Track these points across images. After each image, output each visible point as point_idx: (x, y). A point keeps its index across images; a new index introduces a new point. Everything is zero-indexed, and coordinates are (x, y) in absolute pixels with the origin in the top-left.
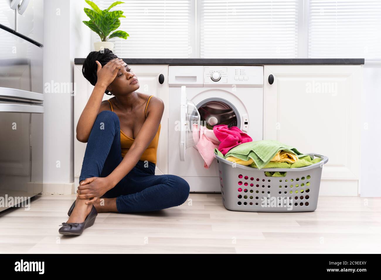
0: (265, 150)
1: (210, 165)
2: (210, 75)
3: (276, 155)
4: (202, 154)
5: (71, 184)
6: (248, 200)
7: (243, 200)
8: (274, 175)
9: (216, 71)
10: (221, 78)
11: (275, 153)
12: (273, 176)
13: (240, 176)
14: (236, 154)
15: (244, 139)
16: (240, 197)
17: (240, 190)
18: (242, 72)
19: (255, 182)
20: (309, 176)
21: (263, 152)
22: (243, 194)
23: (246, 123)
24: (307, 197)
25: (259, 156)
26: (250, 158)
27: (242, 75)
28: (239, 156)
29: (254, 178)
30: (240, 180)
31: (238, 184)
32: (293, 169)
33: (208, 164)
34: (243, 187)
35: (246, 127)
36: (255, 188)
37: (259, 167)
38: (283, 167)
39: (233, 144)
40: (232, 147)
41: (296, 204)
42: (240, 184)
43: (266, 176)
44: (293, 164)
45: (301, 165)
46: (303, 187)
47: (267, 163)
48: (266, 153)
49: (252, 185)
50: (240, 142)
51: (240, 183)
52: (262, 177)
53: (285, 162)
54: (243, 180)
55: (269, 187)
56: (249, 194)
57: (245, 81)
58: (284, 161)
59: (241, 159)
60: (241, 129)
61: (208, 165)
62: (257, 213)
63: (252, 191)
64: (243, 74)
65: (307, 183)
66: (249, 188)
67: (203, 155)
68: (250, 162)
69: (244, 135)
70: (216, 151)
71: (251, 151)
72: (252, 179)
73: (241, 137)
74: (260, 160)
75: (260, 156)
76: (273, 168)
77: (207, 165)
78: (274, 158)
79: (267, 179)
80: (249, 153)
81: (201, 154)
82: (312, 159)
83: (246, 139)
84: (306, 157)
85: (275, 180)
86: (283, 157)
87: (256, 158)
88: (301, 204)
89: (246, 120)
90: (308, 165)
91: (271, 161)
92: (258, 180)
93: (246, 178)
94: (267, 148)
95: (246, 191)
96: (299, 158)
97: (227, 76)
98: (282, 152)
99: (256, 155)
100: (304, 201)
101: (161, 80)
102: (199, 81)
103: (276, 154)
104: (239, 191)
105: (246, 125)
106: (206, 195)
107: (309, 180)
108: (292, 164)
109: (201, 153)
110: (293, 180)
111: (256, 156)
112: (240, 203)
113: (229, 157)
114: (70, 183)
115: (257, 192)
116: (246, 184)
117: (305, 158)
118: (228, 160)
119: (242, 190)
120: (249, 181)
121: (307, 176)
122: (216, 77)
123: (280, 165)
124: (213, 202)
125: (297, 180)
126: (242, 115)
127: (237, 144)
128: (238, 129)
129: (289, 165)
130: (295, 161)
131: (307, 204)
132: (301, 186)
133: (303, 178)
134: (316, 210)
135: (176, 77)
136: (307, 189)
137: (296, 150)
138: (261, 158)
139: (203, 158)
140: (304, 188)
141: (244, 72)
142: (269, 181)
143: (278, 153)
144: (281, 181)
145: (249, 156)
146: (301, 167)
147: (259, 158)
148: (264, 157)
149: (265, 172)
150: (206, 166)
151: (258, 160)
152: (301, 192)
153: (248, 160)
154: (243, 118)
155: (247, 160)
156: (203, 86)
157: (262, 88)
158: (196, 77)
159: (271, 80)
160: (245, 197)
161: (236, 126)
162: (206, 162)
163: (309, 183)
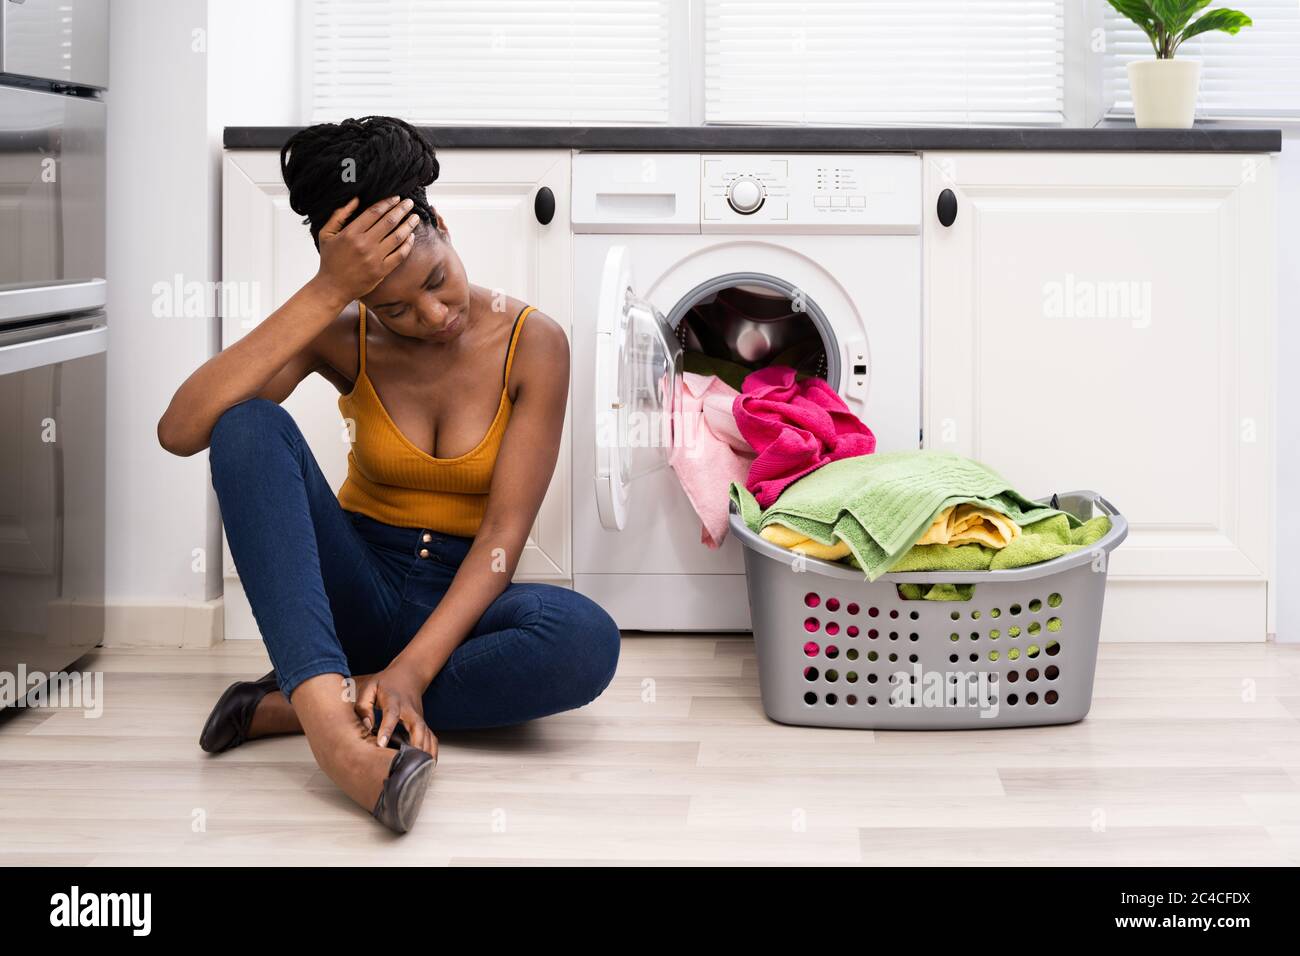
0: (895, 507)
1: (721, 541)
2: (724, 191)
3: (934, 524)
4: (692, 496)
6: (841, 688)
7: (822, 687)
8: (930, 595)
9: (746, 176)
10: (764, 200)
11: (930, 517)
12: (925, 597)
13: (811, 599)
14: (795, 517)
15: (844, 441)
16: (812, 674)
17: (811, 649)
18: (843, 182)
19: (863, 621)
20: (1056, 596)
21: (886, 513)
22: (822, 663)
23: (860, 370)
24: (1052, 673)
25: (869, 530)
26: (838, 540)
27: (843, 188)
28: (805, 524)
29: (860, 606)
30: (811, 612)
31: (804, 628)
32: (998, 573)
33: (714, 534)
34: (823, 638)
35: (860, 384)
36: (863, 643)
37: (872, 572)
38: (958, 565)
39: (799, 466)
40: (797, 475)
41: (1013, 699)
42: (811, 626)
43: (903, 597)
44: (999, 550)
45: (1027, 559)
46: (1036, 635)
47: (904, 554)
48: (897, 517)
49: (854, 631)
50: (831, 452)
51: (812, 624)
52: (889, 601)
53: (971, 544)
54: (824, 615)
55: (914, 637)
56: (842, 664)
57: (853, 211)
58: (968, 542)
59: (812, 536)
60: (841, 394)
61: (712, 536)
62: (872, 733)
63: (853, 654)
64: (846, 185)
65: (1052, 619)
66: (842, 641)
67: (695, 500)
68: (837, 552)
69: (847, 422)
70: (735, 492)
71: (844, 513)
72: (853, 609)
73: (833, 431)
74: (877, 549)
75: (874, 533)
76: (925, 571)
77: (710, 536)
78: (926, 535)
79: (906, 608)
80: (838, 521)
81: (689, 495)
82: (1074, 525)
83: (853, 437)
84: (1054, 520)
85: (934, 614)
86: (965, 527)
87: (861, 537)
88: (1032, 698)
89: (860, 358)
90: (1051, 555)
91: (916, 545)
92: (874, 612)
93: (833, 605)
94: (901, 498)
95: (832, 653)
96: (1023, 527)
97: (788, 195)
98: (960, 510)
99: (861, 527)
100: (1042, 685)
101: (544, 209)
102: (685, 213)
103: (931, 522)
104: (807, 652)
105: (860, 377)
107: (1056, 610)
108: (995, 551)
109: (690, 492)
110: (998, 610)
111: (859, 532)
112: (811, 698)
113: (772, 525)
115: (873, 656)
116: (832, 627)
117: (1048, 524)
118: (768, 539)
119: (817, 650)
120: (842, 618)
121: (1051, 596)
122: (746, 195)
123: (952, 558)
125: (1015, 610)
126: (847, 341)
127: (816, 462)
128: (828, 392)
129: (985, 558)
130: (1004, 541)
131: (1052, 697)
132: (1030, 631)
133: (1035, 604)
134: (1090, 716)
135: (600, 197)
136: (1053, 644)
137: (1016, 494)
138: (876, 538)
139: (697, 510)
140: (1042, 640)
141: (850, 179)
142: (914, 616)
143: (943, 519)
144: (955, 617)
145: (837, 532)
146: (1027, 565)
147: (869, 539)
148: (887, 536)
149: (898, 585)
150: (707, 540)
151: (867, 547)
152: (1030, 653)
153: (835, 544)
154: (847, 348)
155: (830, 543)
156: (700, 230)
157: (918, 238)
158: (672, 198)
159: (947, 210)
160: (831, 676)
161: (825, 378)
163: (1058, 622)
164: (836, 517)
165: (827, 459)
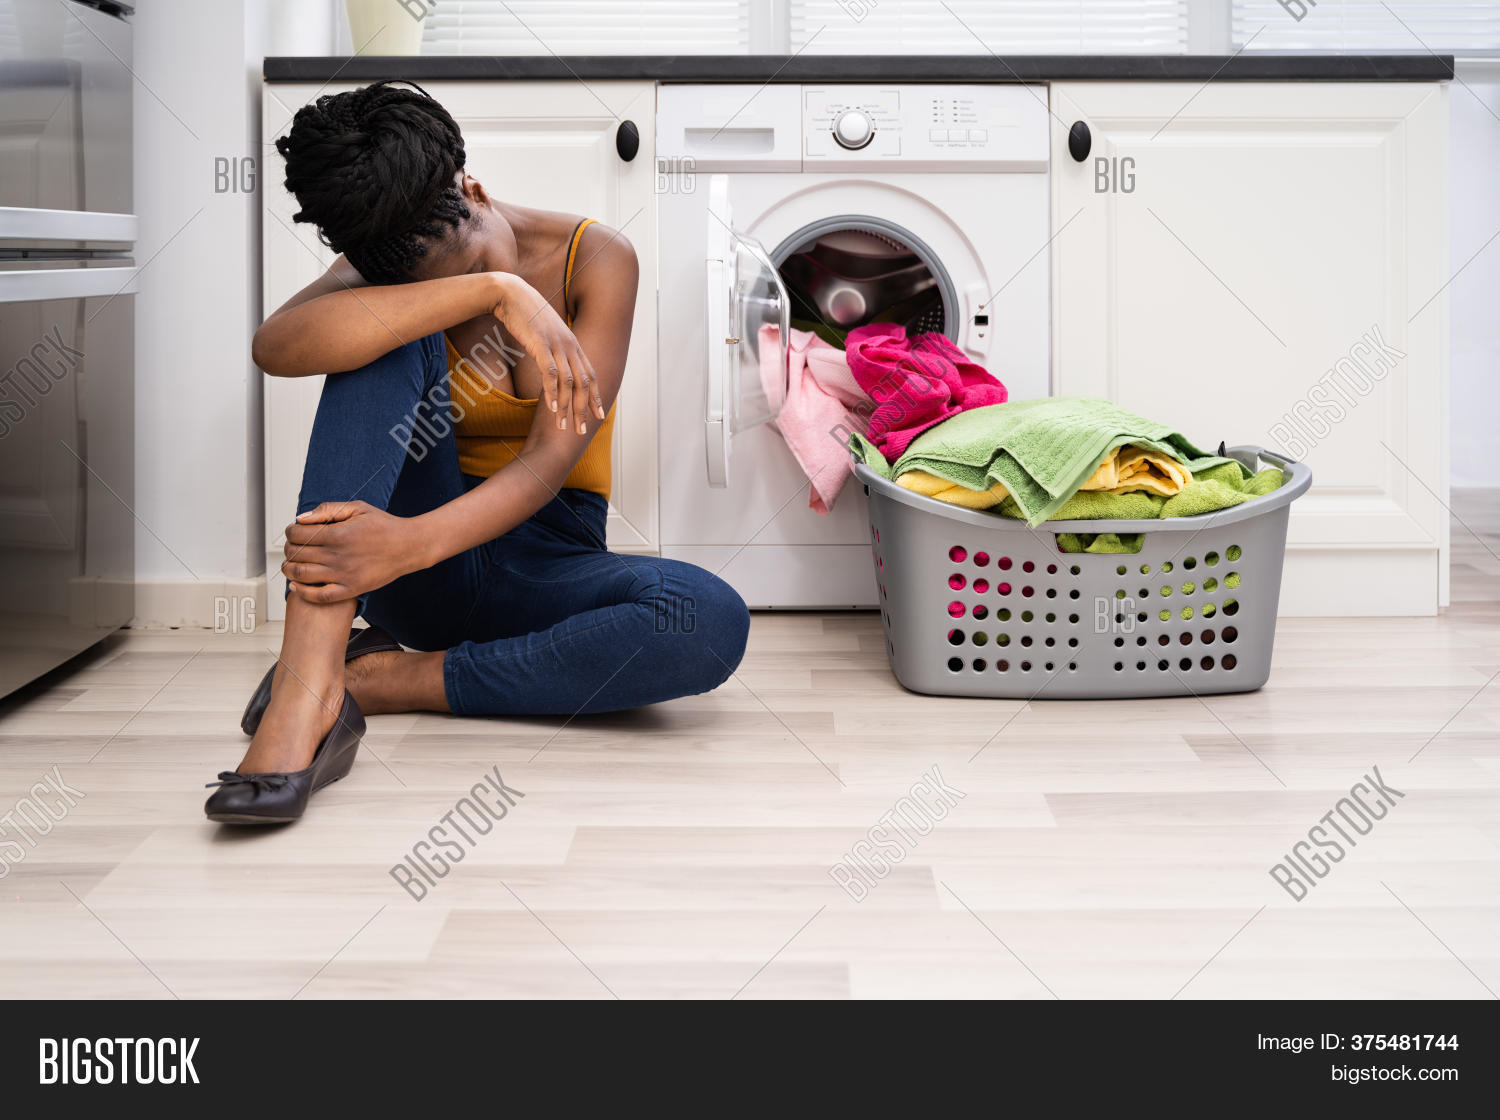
0: (1057, 447)
1: (834, 500)
2: (828, 124)
3: (1101, 466)
4: (801, 455)
5: (254, 583)
6: (991, 652)
7: (968, 651)
8: (1094, 547)
9: (853, 107)
10: (873, 134)
11: (1099, 456)
12: (1088, 549)
13: (957, 553)
14: (937, 461)
15: (973, 391)
16: (957, 637)
17: (957, 610)
18: (962, 108)
19: (1017, 578)
20: (1235, 549)
21: (1047, 453)
22: (968, 624)
23: (981, 320)
24: (1230, 635)
25: (1030, 470)
26: (993, 482)
27: (963, 121)
28: (951, 469)
29: (1013, 560)
30: (957, 567)
31: (948, 586)
32: (1171, 520)
33: (826, 496)
34: (969, 597)
35: (981, 336)
36: (1016, 602)
37: (1035, 517)
38: (1127, 514)
39: (928, 414)
40: (928, 425)
41: (1186, 664)
42: (956, 583)
43: (1062, 550)
44: (1169, 498)
45: (1204, 506)
46: (1212, 592)
47: (1070, 496)
48: (1061, 457)
49: (1005, 589)
50: (958, 402)
51: (957, 581)
52: (1046, 555)
53: (1137, 492)
54: (970, 570)
55: (1075, 594)
56: (992, 626)
57: (973, 145)
58: (1133, 490)
59: (959, 482)
60: (960, 346)
61: (824, 499)
62: (1026, 702)
63: (1004, 614)
64: (965, 118)
65: (1230, 575)
66: (992, 600)
67: (803, 459)
68: (994, 496)
69: (973, 373)
70: (858, 444)
71: (1000, 453)
72: (1005, 564)
73: (959, 381)
74: (1039, 492)
75: (1034, 473)
76: (1089, 519)
77: (820, 500)
78: (1092, 478)
79: (1065, 562)
80: (992, 461)
81: (796, 454)
82: (1247, 475)
83: (982, 388)
84: (1223, 467)
85: (1099, 566)
86: (1130, 472)
87: (1020, 479)
88: (1207, 663)
89: (981, 307)
90: (1232, 503)
91: (1080, 491)
92: (1029, 567)
93: (982, 560)
94: (1062, 438)
95: (981, 613)
96: (1194, 474)
97: (900, 129)
98: (1126, 452)
99: (1021, 468)
100: (1218, 649)
101: (627, 144)
102: (785, 149)
103: (1098, 463)
104: (952, 613)
105: (981, 329)
106: (817, 621)
107: (1235, 564)
108: (1166, 499)
109: (797, 450)
110: (1170, 564)
111: (1018, 473)
112: (956, 664)
113: (910, 472)
114: (249, 577)
115: (1028, 616)
116: (981, 585)
117: (1219, 472)
118: (906, 486)
119: (963, 611)
120: (993, 574)
121: (1229, 548)
122: (854, 128)
123: (1120, 505)
124: (848, 656)
125: (1190, 564)
126: (966, 289)
127: (943, 413)
128: (947, 344)
129: (1155, 506)
130: (1177, 487)
131: (1229, 662)
132: (1205, 587)
133: (1212, 557)
134: (1268, 685)
135: (689, 131)
136: (1230, 602)
137: (1184, 440)
138: (1038, 479)
139: (806, 471)
140: (1218, 597)
141: (969, 112)
142: (1075, 571)
143: (1110, 459)
144: (1121, 571)
145: (992, 473)
146: (1206, 513)
147: (1030, 481)
148: (1050, 477)
149: (1057, 535)
150: (816, 502)
151: (1027, 490)
152: (1205, 613)
153: (987, 489)
154: (966, 297)
155: (982, 489)
156: (802, 167)
157: (1045, 177)
158: (769, 132)
159: (1080, 144)
160: (980, 639)
161: (942, 330)
162: (816, 485)
163: (1237, 577)
164: (989, 458)
165: (959, 408)
